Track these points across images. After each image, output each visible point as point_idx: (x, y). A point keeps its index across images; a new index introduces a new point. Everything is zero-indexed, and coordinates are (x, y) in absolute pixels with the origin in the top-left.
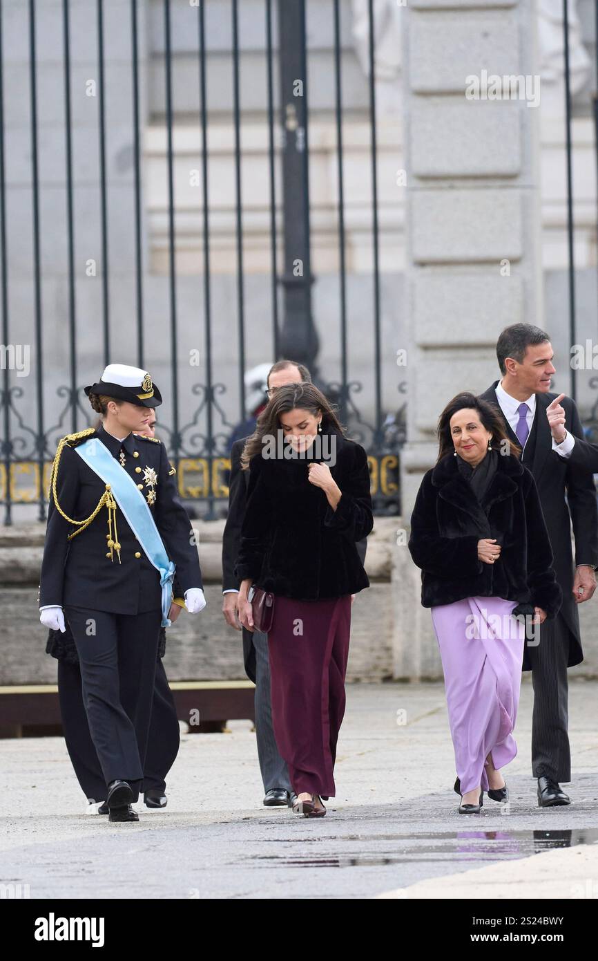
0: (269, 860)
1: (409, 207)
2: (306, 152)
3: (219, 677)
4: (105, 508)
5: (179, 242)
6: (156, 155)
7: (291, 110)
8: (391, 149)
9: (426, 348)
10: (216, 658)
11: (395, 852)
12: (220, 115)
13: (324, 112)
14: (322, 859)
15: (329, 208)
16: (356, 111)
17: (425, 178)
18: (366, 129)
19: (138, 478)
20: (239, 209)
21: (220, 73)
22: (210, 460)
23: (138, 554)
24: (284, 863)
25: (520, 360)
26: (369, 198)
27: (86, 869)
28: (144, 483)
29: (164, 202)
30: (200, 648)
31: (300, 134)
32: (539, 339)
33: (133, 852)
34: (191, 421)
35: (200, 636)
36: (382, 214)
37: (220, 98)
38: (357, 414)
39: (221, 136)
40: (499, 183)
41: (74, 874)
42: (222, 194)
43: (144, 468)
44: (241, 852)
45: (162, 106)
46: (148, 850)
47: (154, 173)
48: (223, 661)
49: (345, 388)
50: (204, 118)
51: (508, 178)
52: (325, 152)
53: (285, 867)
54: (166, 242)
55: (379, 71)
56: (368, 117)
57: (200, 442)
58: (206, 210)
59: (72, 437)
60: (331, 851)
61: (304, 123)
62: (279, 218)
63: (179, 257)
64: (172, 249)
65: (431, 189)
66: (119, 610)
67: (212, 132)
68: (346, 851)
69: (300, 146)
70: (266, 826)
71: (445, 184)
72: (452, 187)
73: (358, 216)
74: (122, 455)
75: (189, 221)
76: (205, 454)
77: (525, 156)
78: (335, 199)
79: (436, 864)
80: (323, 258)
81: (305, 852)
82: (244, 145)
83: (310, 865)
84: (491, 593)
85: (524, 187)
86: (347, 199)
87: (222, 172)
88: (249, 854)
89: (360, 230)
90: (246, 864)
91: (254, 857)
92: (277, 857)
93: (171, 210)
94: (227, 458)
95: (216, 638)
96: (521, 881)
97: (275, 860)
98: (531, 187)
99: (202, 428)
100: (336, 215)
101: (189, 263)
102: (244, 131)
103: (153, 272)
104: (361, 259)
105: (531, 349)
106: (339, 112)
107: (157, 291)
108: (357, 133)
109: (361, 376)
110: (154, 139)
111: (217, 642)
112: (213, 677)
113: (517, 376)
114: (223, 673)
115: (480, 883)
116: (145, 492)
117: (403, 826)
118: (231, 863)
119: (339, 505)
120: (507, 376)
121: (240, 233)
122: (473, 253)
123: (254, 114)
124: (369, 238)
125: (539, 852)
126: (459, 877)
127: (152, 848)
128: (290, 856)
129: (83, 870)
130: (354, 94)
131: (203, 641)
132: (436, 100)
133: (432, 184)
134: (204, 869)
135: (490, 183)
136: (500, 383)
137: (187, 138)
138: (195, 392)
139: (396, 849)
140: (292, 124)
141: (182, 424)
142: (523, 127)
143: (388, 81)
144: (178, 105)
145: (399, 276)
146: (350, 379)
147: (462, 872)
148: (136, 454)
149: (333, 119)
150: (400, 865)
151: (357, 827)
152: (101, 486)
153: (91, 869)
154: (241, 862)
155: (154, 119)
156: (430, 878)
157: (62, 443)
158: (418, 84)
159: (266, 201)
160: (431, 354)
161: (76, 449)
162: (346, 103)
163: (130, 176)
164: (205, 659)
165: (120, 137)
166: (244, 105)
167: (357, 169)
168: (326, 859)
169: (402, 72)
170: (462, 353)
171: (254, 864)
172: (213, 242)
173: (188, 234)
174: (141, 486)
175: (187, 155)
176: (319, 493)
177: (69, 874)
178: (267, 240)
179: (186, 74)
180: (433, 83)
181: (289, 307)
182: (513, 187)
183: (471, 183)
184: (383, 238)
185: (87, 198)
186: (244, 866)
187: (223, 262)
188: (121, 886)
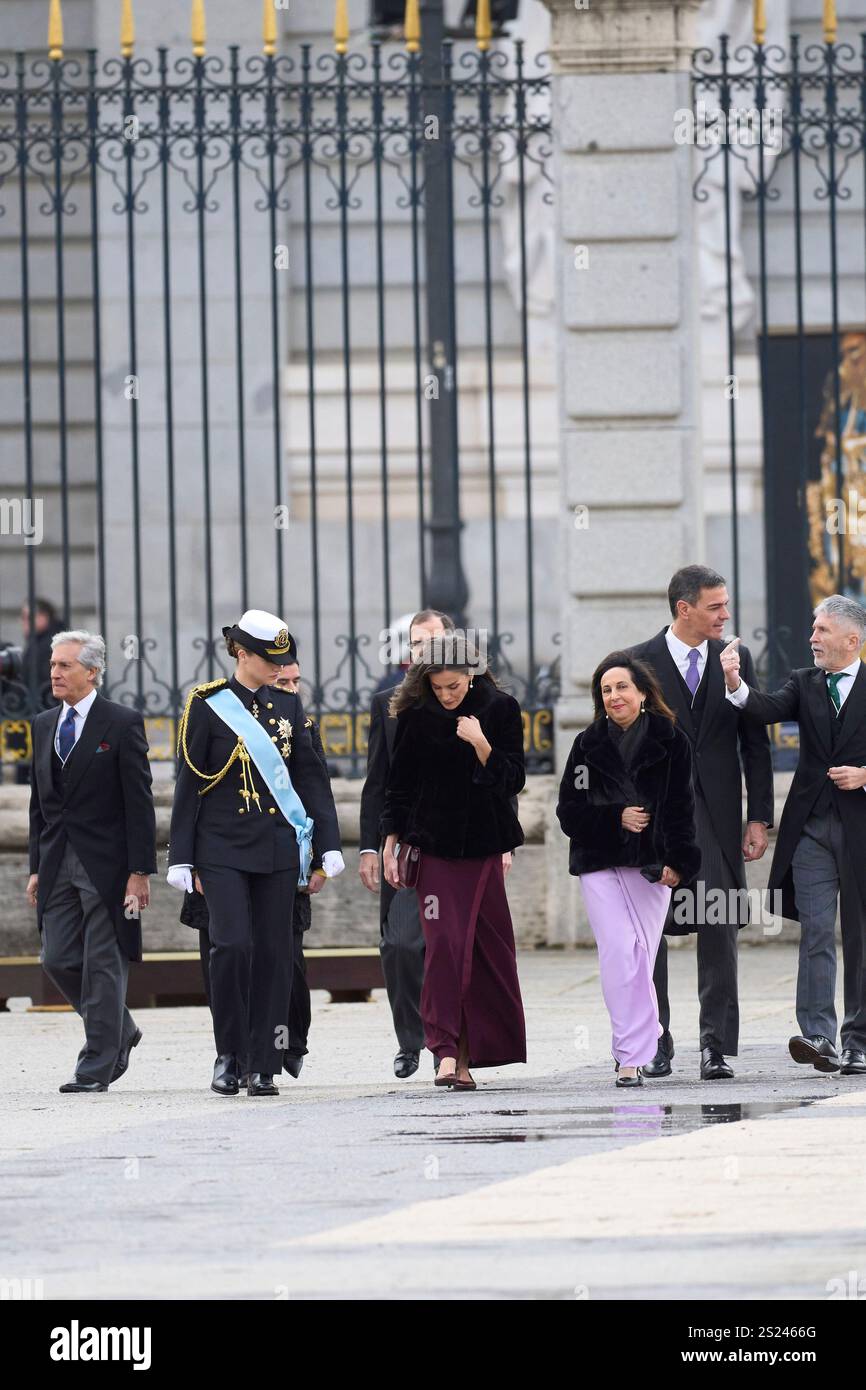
0: (416, 1136)
1: (564, 449)
2: (455, 392)
3: (364, 943)
4: (238, 761)
5: (320, 486)
6: (297, 395)
7: (439, 347)
8: (546, 388)
9: (581, 597)
10: (360, 924)
12: (364, 353)
13: (473, 349)
16: (507, 349)
17: (580, 419)
18: (519, 367)
19: (272, 731)
20: (384, 452)
21: (363, 309)
22: (354, 716)
23: (272, 810)
24: (432, 1139)
25: (693, 604)
26: (521, 440)
27: (223, 1145)
28: (278, 735)
29: (306, 445)
30: (343, 913)
31: (449, 372)
32: (714, 582)
33: (272, 1127)
34: (334, 673)
36: (535, 456)
37: (364, 334)
38: (509, 667)
39: (365, 375)
40: (658, 424)
41: (211, 1151)
42: (366, 435)
43: (278, 719)
44: (387, 1127)
45: (303, 344)
46: (288, 1125)
47: (295, 414)
48: (365, 927)
49: (497, 640)
50: (347, 355)
51: (667, 418)
52: (474, 391)
53: (433, 1143)
54: (306, 487)
55: (532, 306)
56: (520, 354)
57: (343, 697)
58: (349, 452)
59: (204, 688)
60: (481, 1127)
61: (452, 361)
62: (427, 460)
63: (321, 502)
64: (314, 494)
65: (587, 430)
66: (254, 870)
67: (356, 370)
68: (497, 1126)
69: (449, 384)
71: (601, 425)
72: (608, 429)
73: (509, 458)
74: (255, 707)
75: (331, 464)
76: (349, 709)
77: (685, 392)
78: (485, 441)
80: (473, 503)
81: (454, 1127)
82: (390, 384)
85: (684, 428)
86: (498, 440)
87: (366, 413)
88: (395, 1130)
89: (511, 473)
90: (392, 1140)
91: (402, 1133)
93: (313, 453)
94: (370, 714)
95: (360, 902)
96: (681, 1158)
97: (423, 1136)
98: (691, 428)
99: (344, 682)
100: (486, 458)
101: (332, 508)
102: (389, 369)
104: (513, 504)
105: (705, 592)
106: (489, 349)
108: (508, 372)
109: (513, 627)
110: (295, 378)
111: (362, 907)
112: (357, 943)
113: (689, 620)
114: (368, 940)
115: (638, 1160)
116: (279, 745)
117: (557, 1100)
118: (377, 1140)
119: (488, 760)
120: (678, 620)
121: (385, 476)
122: (631, 497)
123: (400, 351)
124: (522, 481)
125: (702, 1127)
126: (616, 1153)
127: (293, 1124)
129: (220, 1146)
130: (505, 329)
131: (346, 906)
132: (591, 336)
133: (587, 425)
134: (347, 1145)
135: (649, 424)
136: (670, 628)
137: (329, 376)
138: (338, 644)
139: (548, 1124)
140: (440, 362)
141: (324, 677)
142: (684, 365)
143: (541, 316)
144: (319, 342)
145: (553, 521)
146: (501, 630)
147: (620, 1149)
148: (270, 705)
149: (483, 356)
150: (554, 1141)
151: (509, 1101)
152: (232, 739)
153: (228, 1146)
154: (386, 1138)
155: (294, 357)
156: (586, 1154)
157: (194, 694)
158: (573, 319)
159: (413, 442)
160: (586, 604)
161: (206, 700)
162: (497, 339)
163: (270, 416)
164: (348, 925)
165: (258, 375)
166: (389, 341)
167: (509, 410)
169: (556, 307)
170: (620, 603)
171: (400, 1140)
172: (356, 485)
173: (332, 478)
174: (275, 739)
175: (328, 394)
177: (206, 1151)
178: (414, 484)
179: (328, 310)
180: (589, 318)
181: (437, 555)
182: (672, 428)
183: (628, 424)
184: (535, 481)
185: (224, 440)
186: (390, 1142)
187: (368, 507)
188: (261, 1163)
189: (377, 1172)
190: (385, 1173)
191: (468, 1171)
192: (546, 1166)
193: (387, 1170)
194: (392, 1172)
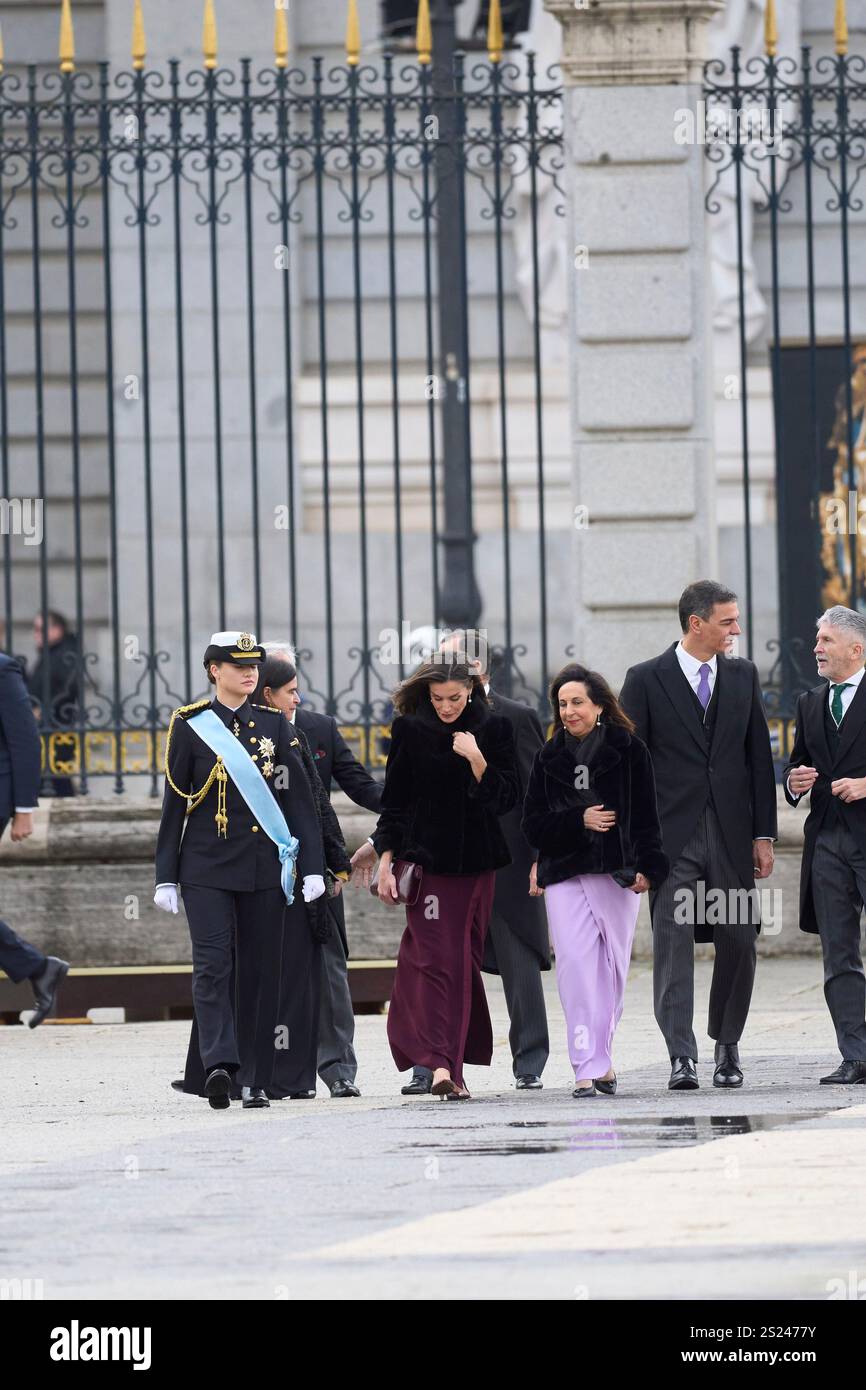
0: (431, 1148)
1: (576, 461)
2: (467, 404)
3: (377, 956)
4: (216, 781)
5: (333, 498)
6: (309, 407)
7: (451, 359)
8: (557, 400)
9: (594, 609)
10: (373, 936)
11: (562, 1139)
12: (377, 364)
13: (485, 361)
14: (485, 1147)
15: (492, 462)
16: (520, 360)
17: (593, 430)
18: (531, 379)
19: (253, 749)
20: (397, 464)
21: (376, 321)
22: (367, 728)
23: (255, 828)
24: (445, 1151)
25: (705, 619)
26: (534, 452)
27: (237, 1158)
28: (259, 754)
29: (318, 457)
30: (357, 926)
31: (461, 385)
32: (727, 597)
33: (285, 1140)
34: (348, 686)
35: (357, 912)
36: (547, 468)
37: (376, 347)
38: (522, 678)
39: (378, 387)
40: (669, 436)
41: (225, 1164)
42: (379, 448)
43: (259, 738)
44: (400, 1140)
45: (316, 356)
46: (302, 1138)
47: (308, 426)
48: (381, 939)
49: (509, 651)
50: (359, 367)
51: (680, 430)
52: (487, 403)
53: (447, 1156)
54: (319, 499)
55: (544, 318)
56: (532, 367)
57: (356, 709)
58: (362, 464)
59: (185, 709)
60: (495, 1139)
61: (465, 373)
62: (439, 472)
63: (333, 514)
64: (327, 506)
65: (601, 442)
66: (237, 888)
67: (369, 383)
68: (510, 1138)
69: (461, 397)
70: (426, 1112)
71: (614, 437)
72: (621, 440)
73: (522, 470)
74: (236, 725)
75: (344, 477)
76: (362, 721)
77: (698, 404)
78: (498, 453)
79: (606, 1152)
80: (486, 515)
81: (468, 1139)
82: (402, 396)
83: (473, 1153)
84: (602, 869)
85: (698, 440)
86: (511, 452)
87: (379, 426)
88: (409, 1142)
89: (525, 486)
90: (406, 1152)
91: (415, 1145)
92: (438, 1145)
93: (326, 465)
94: (385, 726)
95: (373, 915)
96: (695, 1170)
97: (436, 1148)
98: (705, 440)
99: (358, 694)
100: (499, 470)
101: (345, 520)
102: (402, 382)
103: (306, 530)
104: (526, 516)
105: (718, 607)
106: (502, 361)
107: (310, 550)
108: (521, 384)
109: (527, 639)
110: (308, 390)
111: (376, 919)
112: (371, 955)
113: (701, 634)
114: (382, 952)
115: (651, 1172)
116: (260, 763)
117: (571, 1111)
118: (390, 1152)
119: (483, 776)
120: (690, 635)
121: (397, 488)
122: (644, 509)
123: (412, 363)
124: (535, 493)
125: (715, 1139)
126: (630, 1165)
127: (306, 1136)
128: (451, 1144)
129: (234, 1159)
130: (518, 341)
131: (360, 918)
132: (604, 348)
133: (600, 437)
134: (361, 1158)
135: (661, 435)
136: (679, 644)
137: (342, 389)
138: (351, 656)
139: (563, 1136)
140: (453, 374)
141: (337, 690)
142: (696, 376)
143: (554, 328)
144: (333, 354)
145: (566, 533)
146: (514, 642)
147: (633, 1160)
148: (252, 724)
149: (496, 367)
150: (567, 1153)
151: (522, 1113)
152: (212, 758)
153: (241, 1158)
154: (400, 1150)
155: (307, 369)
156: (600, 1166)
157: (175, 715)
158: (585, 331)
159: (426, 455)
160: (599, 616)
161: (189, 721)
162: (509, 351)
163: (283, 429)
164: (362, 937)
165: (271, 388)
166: (402, 354)
167: (521, 422)
168: (489, 1147)
169: (568, 319)
170: (633, 614)
171: (413, 1152)
172: (369, 498)
173: (344, 490)
174: (255, 757)
175: (341, 407)
176: (464, 763)
177: (220, 1163)
178: (427, 497)
179: (340, 322)
180: (601, 330)
181: (451, 565)
182: (685, 440)
183: (641, 436)
184: (547, 493)
185: (237, 452)
186: (403, 1154)
187: (381, 519)
188: (275, 1176)
189: (391, 1184)
190: (398, 1185)
191: (480, 1183)
192: (559, 1178)
193: (399, 1181)
194: (405, 1184)
